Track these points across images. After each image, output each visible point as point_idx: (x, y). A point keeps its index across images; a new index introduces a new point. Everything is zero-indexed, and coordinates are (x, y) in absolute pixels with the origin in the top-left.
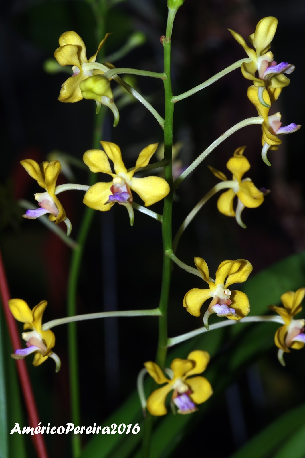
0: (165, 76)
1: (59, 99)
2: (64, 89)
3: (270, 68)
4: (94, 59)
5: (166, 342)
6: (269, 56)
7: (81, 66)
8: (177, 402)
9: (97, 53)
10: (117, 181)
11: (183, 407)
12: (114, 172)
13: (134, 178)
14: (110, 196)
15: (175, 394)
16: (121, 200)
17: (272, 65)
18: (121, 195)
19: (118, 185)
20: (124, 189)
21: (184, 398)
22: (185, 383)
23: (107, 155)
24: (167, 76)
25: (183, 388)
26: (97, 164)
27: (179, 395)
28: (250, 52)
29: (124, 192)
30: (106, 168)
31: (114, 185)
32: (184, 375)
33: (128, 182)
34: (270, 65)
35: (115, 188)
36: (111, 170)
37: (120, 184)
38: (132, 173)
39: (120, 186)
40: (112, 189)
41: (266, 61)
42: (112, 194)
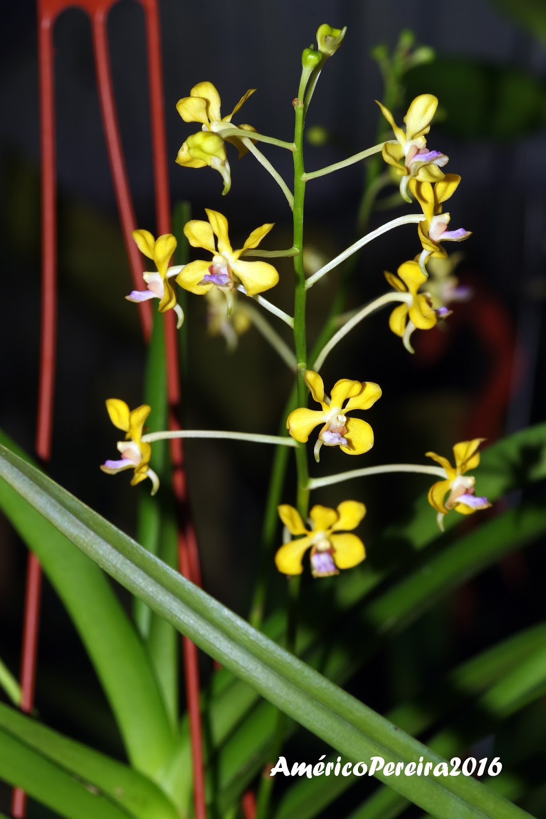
0: (295, 147)
1: (177, 161)
2: (183, 149)
3: (418, 156)
4: (229, 119)
5: (306, 484)
6: (421, 142)
7: (210, 125)
8: (315, 560)
9: (232, 114)
10: (217, 259)
11: (320, 568)
12: (217, 250)
13: (239, 261)
14: (205, 276)
15: (313, 551)
16: (218, 282)
17: (421, 152)
18: (219, 277)
19: (218, 265)
20: (224, 271)
21: (324, 558)
22: (328, 539)
23: (212, 228)
24: (297, 147)
25: (323, 545)
26: (198, 238)
27: (319, 552)
28: (398, 133)
29: (225, 275)
30: (209, 245)
31: (214, 265)
32: (330, 528)
33: (231, 264)
34: (418, 151)
35: (215, 269)
36: (214, 248)
37: (221, 264)
38: (238, 253)
39: (221, 266)
40: (211, 269)
41: (416, 147)
42: (209, 273)
